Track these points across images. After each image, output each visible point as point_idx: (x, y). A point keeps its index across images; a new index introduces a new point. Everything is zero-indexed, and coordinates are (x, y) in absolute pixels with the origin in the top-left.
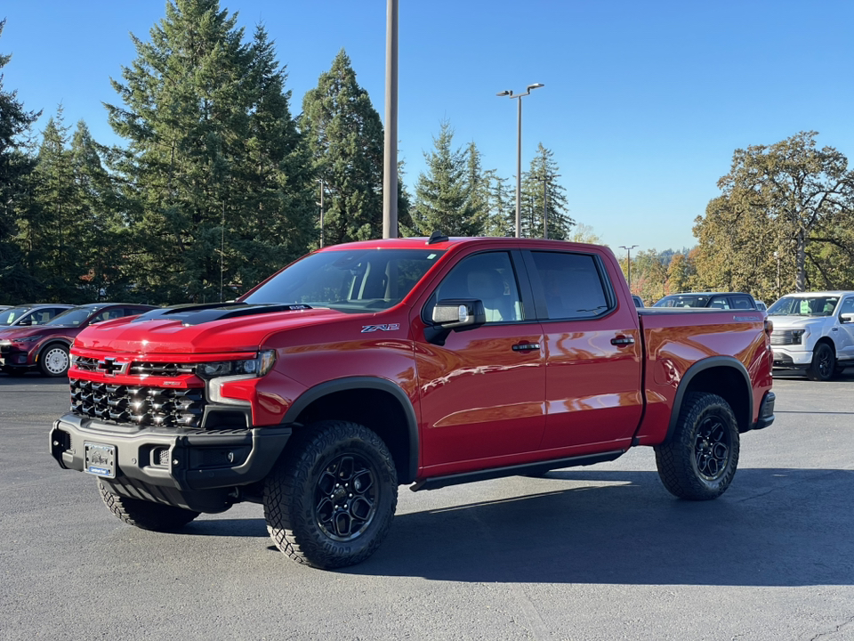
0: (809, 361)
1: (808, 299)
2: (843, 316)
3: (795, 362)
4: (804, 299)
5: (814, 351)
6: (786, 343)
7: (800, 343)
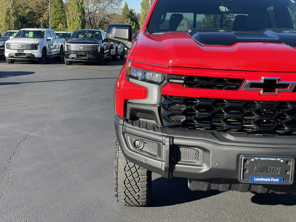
0: (41, 56)
1: (33, 31)
2: (48, 38)
3: (36, 57)
4: (31, 31)
5: (42, 52)
6: (32, 49)
7: (37, 49)
